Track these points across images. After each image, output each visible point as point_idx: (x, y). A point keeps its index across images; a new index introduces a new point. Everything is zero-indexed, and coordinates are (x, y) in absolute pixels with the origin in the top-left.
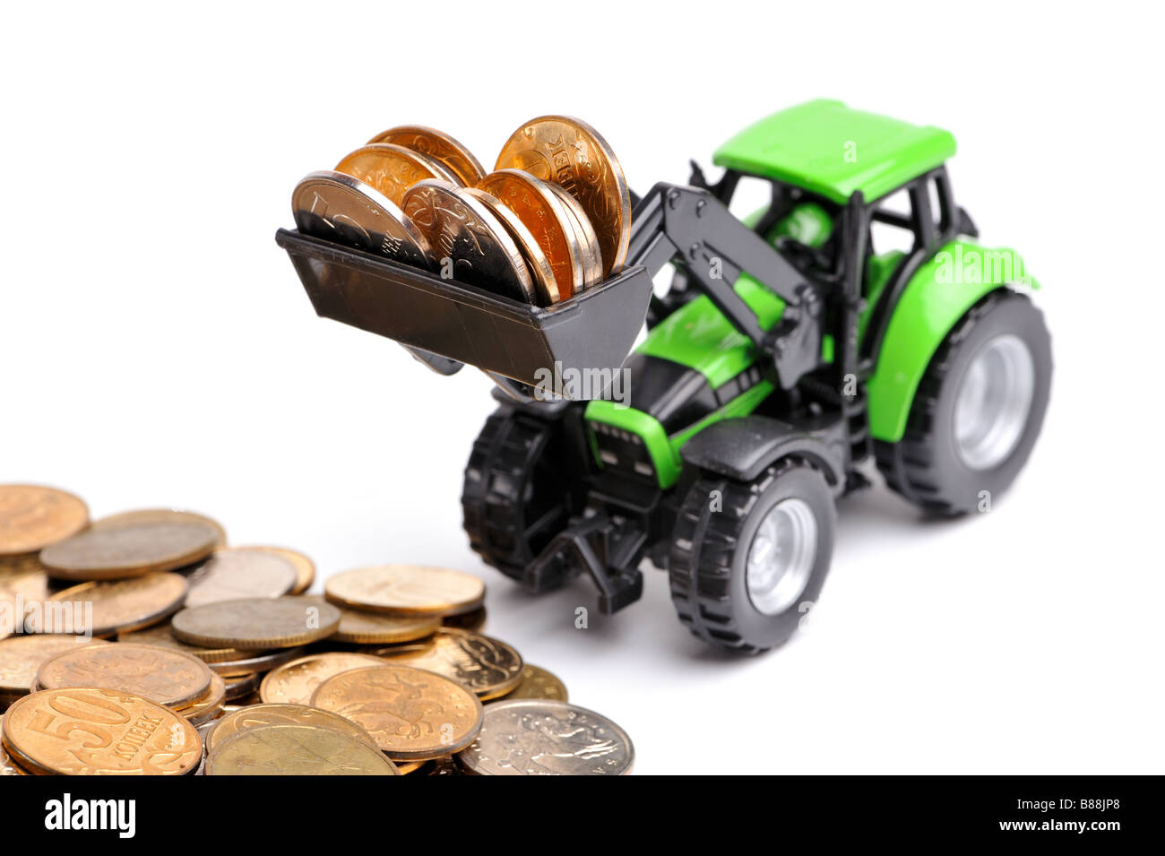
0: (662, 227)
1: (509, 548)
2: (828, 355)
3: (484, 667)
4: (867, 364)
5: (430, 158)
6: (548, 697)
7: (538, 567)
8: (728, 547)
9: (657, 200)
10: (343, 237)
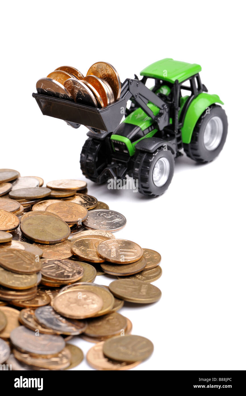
0: (128, 90)
1: (93, 173)
2: (171, 122)
3: (88, 202)
4: (181, 124)
5: (70, 74)
6: (104, 209)
7: (100, 177)
8: (148, 169)
9: (127, 83)
10: (49, 94)
